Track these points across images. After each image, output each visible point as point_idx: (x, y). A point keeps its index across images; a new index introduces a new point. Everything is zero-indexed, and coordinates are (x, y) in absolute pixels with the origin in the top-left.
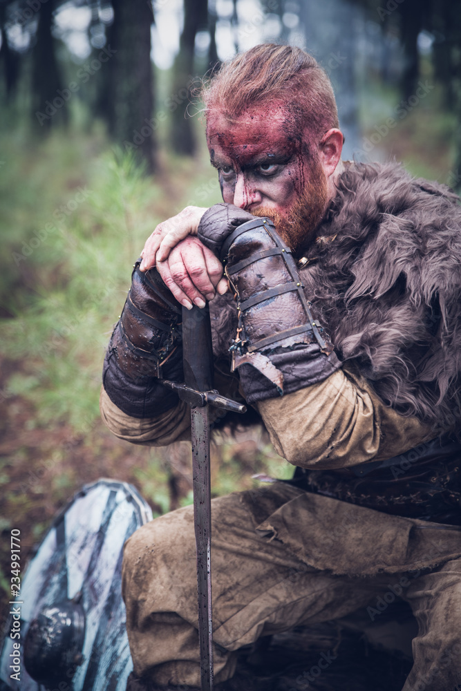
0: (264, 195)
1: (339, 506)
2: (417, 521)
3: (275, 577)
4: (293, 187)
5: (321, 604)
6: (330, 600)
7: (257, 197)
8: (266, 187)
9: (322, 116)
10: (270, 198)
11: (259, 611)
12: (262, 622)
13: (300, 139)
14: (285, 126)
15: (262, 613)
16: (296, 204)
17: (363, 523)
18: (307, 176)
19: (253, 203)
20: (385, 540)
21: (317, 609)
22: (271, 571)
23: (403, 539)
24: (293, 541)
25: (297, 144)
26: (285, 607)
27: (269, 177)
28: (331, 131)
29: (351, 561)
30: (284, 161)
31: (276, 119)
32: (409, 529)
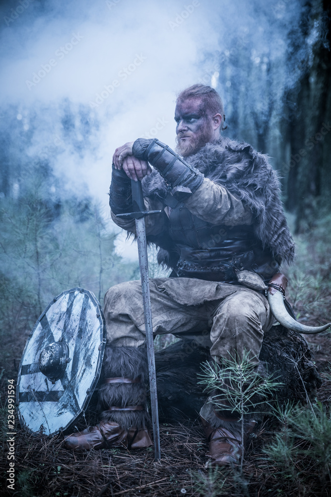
0: (189, 129)
1: (189, 281)
2: (220, 283)
3: (163, 310)
4: (199, 128)
5: (180, 324)
6: (183, 322)
7: (186, 129)
8: (190, 126)
9: (215, 108)
10: (191, 130)
11: (158, 321)
12: (158, 325)
13: (205, 112)
14: (200, 106)
15: (159, 322)
16: (200, 133)
17: (198, 286)
18: (205, 125)
19: (184, 130)
20: (207, 290)
21: (178, 326)
22: (162, 308)
23: (214, 289)
24: (172, 293)
25: (203, 113)
26: (166, 322)
27: (191, 123)
28: (217, 114)
29: (194, 300)
30: (198, 117)
31: (197, 103)
32: (216, 286)
